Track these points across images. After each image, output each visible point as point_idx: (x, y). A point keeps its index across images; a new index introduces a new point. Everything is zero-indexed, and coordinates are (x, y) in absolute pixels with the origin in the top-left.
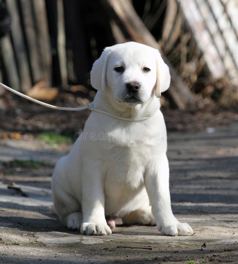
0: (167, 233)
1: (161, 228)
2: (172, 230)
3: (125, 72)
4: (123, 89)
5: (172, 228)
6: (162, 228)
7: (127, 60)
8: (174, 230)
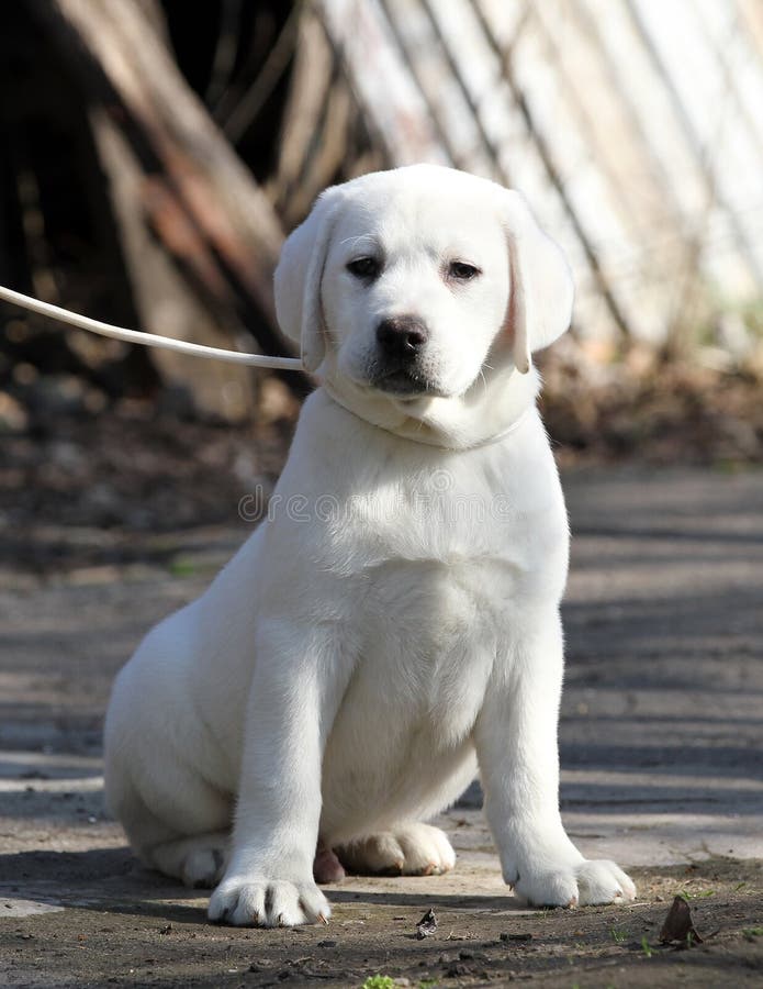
0: (539, 901)
1: (518, 878)
2: (556, 887)
3: (380, 279)
4: (367, 344)
5: (558, 881)
6: (522, 879)
7: (391, 234)
8: (567, 886)
